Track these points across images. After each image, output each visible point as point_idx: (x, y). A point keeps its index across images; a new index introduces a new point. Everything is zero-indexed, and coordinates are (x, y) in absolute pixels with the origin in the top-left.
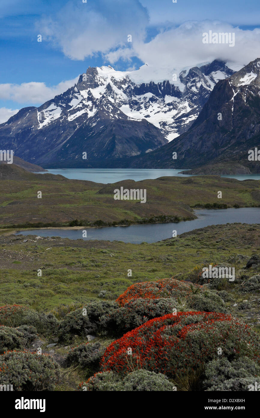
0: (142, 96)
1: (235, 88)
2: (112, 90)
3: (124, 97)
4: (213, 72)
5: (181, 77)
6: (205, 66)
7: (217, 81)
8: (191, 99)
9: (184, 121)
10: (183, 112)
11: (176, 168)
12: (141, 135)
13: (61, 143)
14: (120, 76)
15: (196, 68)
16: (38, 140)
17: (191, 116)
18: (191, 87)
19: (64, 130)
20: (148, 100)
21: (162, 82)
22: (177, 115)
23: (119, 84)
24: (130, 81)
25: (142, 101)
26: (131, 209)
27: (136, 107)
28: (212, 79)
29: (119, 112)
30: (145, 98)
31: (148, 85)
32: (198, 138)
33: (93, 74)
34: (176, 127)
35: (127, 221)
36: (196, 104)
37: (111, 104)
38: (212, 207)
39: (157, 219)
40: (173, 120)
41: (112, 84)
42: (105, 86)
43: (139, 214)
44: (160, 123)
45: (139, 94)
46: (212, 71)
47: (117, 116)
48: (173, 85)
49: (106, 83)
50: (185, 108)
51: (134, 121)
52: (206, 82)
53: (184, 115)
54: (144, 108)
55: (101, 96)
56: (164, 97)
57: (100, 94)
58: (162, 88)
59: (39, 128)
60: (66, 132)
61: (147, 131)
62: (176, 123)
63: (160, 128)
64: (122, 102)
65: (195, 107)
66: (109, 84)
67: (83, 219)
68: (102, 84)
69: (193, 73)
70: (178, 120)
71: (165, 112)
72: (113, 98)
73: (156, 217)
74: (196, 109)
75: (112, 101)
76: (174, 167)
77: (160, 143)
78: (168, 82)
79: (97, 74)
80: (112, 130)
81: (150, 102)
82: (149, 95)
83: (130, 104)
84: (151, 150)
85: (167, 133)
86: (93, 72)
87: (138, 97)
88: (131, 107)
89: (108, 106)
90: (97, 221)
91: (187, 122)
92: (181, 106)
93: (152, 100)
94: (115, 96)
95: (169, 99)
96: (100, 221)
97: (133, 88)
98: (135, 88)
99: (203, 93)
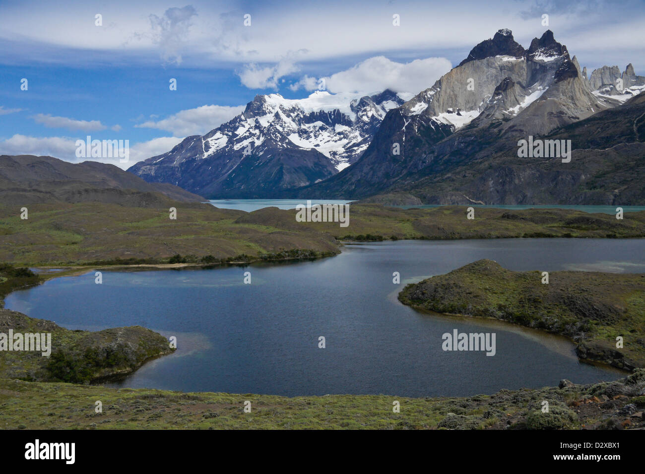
0: (312, 125)
1: (406, 117)
2: (280, 118)
3: (294, 126)
4: (384, 102)
5: (351, 106)
6: (376, 96)
7: (388, 111)
8: (362, 128)
9: (355, 151)
10: (354, 141)
11: (346, 199)
12: (310, 165)
13: (226, 173)
14: (288, 104)
15: (367, 97)
16: (202, 170)
17: (362, 146)
18: (362, 116)
19: (230, 160)
20: (317, 128)
21: (333, 110)
22: (347, 144)
23: (288, 113)
24: (299, 109)
25: (312, 129)
27: (305, 136)
28: (383, 109)
29: (287, 141)
30: (315, 127)
31: (318, 114)
32: (369, 167)
33: (260, 102)
34: (347, 157)
36: (367, 134)
37: (279, 132)
40: (343, 150)
41: (280, 113)
42: (273, 114)
44: (330, 152)
45: (308, 123)
46: (384, 100)
47: (285, 145)
48: (343, 114)
49: (274, 112)
50: (356, 137)
51: (303, 150)
52: (377, 111)
53: (355, 145)
54: (313, 137)
55: (269, 124)
56: (334, 126)
57: (268, 122)
58: (333, 117)
59: (204, 157)
60: (232, 161)
61: (316, 160)
62: (346, 152)
63: (330, 157)
64: (290, 130)
65: (367, 136)
66: (277, 112)
68: (270, 112)
69: (363, 103)
70: (349, 150)
71: (336, 141)
72: (281, 126)
74: (367, 138)
75: (281, 129)
76: (344, 197)
77: (330, 173)
78: (338, 110)
79: (265, 102)
80: (279, 159)
81: (320, 131)
82: (319, 123)
83: (299, 132)
84: (321, 180)
85: (338, 162)
86: (261, 100)
87: (307, 125)
88: (300, 136)
89: (276, 135)
91: (358, 152)
92: (352, 135)
93: (322, 128)
94: (283, 125)
95: (340, 128)
97: (302, 117)
98: (304, 116)
99: (375, 123)
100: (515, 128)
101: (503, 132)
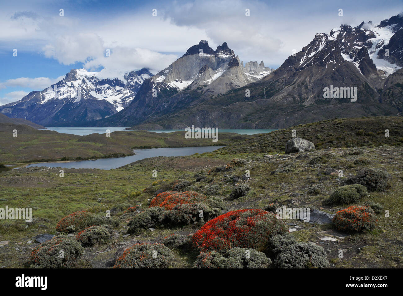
0: (103, 86)
1: (154, 83)
2: (85, 82)
3: (93, 87)
4: (142, 75)
5: (125, 76)
6: (138, 71)
7: (144, 80)
8: (130, 88)
9: (127, 100)
10: (126, 95)
11: (122, 126)
12: (102, 108)
13: (55, 112)
14: (90, 74)
15: (133, 72)
16: (40, 110)
17: (130, 98)
18: (130, 82)
19: (57, 105)
20: (106, 88)
21: (114, 78)
22: (122, 97)
23: (90, 79)
24: (96, 77)
25: (103, 89)
26: (97, 150)
27: (99, 92)
28: (142, 78)
29: (89, 95)
30: (104, 87)
31: (106, 80)
32: (134, 110)
33: (74, 73)
34: (122, 104)
35: (95, 157)
36: (133, 91)
37: (85, 90)
38: (143, 148)
39: (113, 155)
40: (120, 100)
41: (85, 79)
42: (81, 80)
43: (102, 153)
44: (113, 101)
45: (101, 85)
46: (142, 74)
47: (88, 97)
48: (120, 81)
49: (82, 79)
50: (127, 93)
51: (98, 100)
52: (138, 79)
53: (126, 97)
54: (104, 93)
55: (79, 85)
56: (115, 87)
57: (78, 84)
58: (114, 82)
59: (41, 104)
60: (58, 106)
61: (105, 106)
62: (122, 101)
63: (113, 104)
64: (91, 89)
65: (133, 93)
66: (84, 79)
67: (69, 156)
68: (80, 79)
69: (131, 75)
70: (123, 100)
71: (116, 95)
72: (86, 87)
73: (112, 154)
74: (133, 94)
75: (86, 88)
76: (121, 126)
77: (113, 113)
78: (117, 79)
79: (77, 73)
80: (85, 105)
81: (107, 89)
82: (107, 86)
83: (95, 90)
84: (108, 116)
85: (117, 107)
86: (74, 72)
87: (100, 86)
88: (96, 92)
89: (83, 91)
90: (78, 158)
91: (128, 101)
92: (124, 92)
93: (108, 88)
94: (87, 86)
95: (118, 88)
96: (80, 157)
97: (97, 81)
98: (99, 81)
99: (137, 85)
100: (209, 90)
101: (204, 92)
